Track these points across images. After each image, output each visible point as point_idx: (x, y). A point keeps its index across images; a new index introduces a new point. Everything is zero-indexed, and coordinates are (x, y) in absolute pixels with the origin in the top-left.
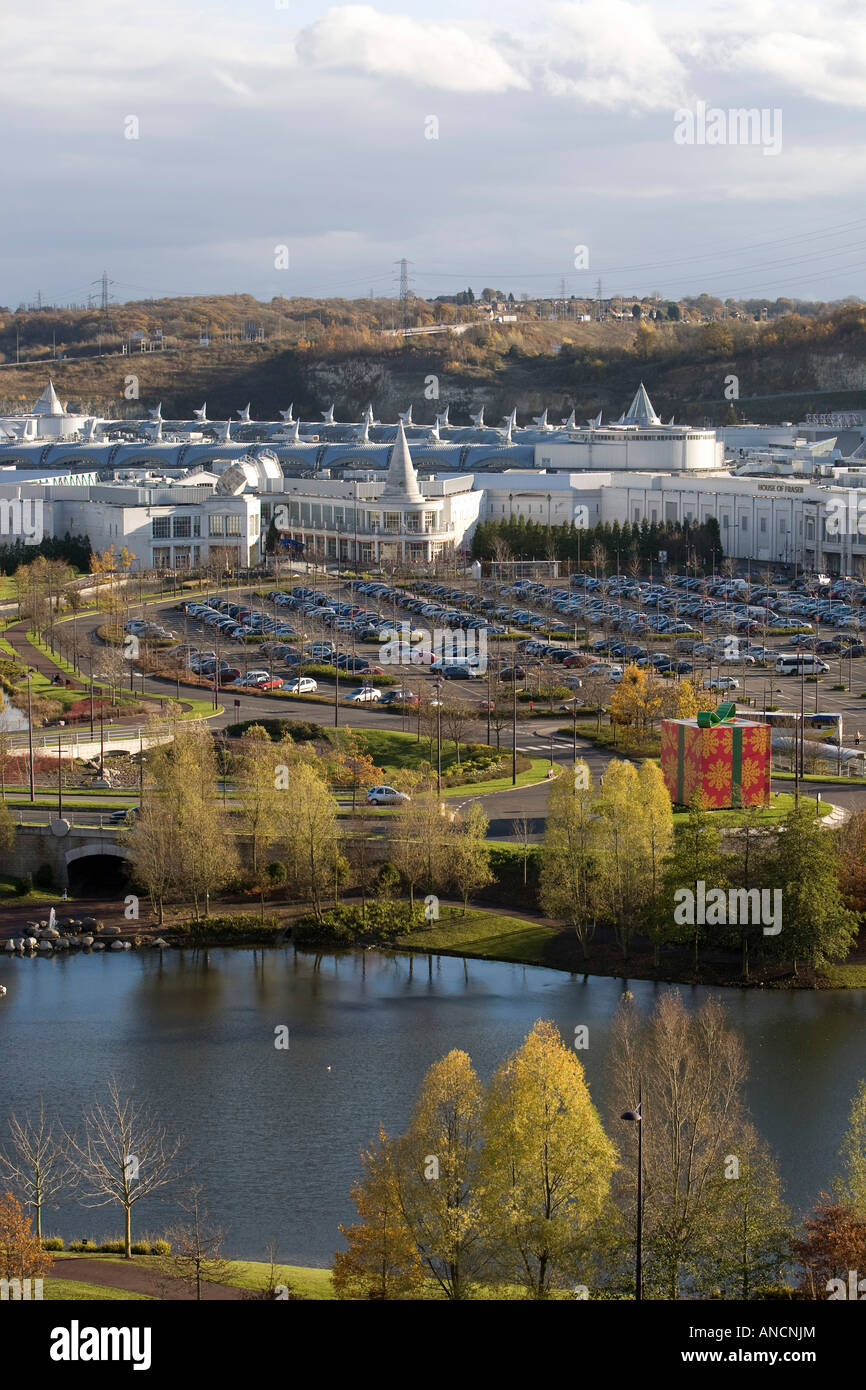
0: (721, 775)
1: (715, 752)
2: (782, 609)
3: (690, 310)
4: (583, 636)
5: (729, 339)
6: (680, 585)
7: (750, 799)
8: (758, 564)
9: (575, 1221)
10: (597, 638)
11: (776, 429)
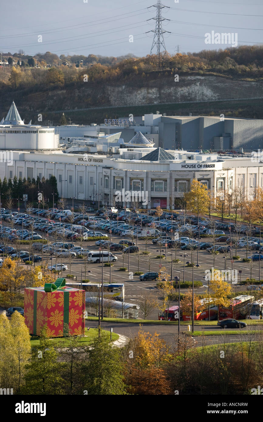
0: (57, 318)
1: (54, 305)
2: (91, 226)
3: (40, 61)
5: (62, 77)
6: (35, 213)
7: (74, 332)
8: (78, 202)
11: (88, 128)
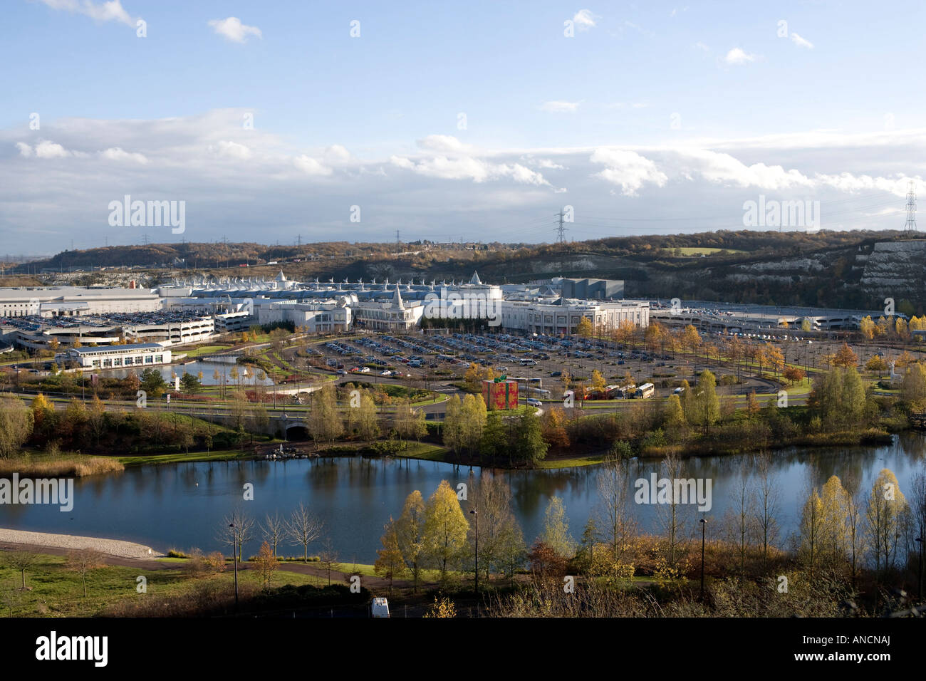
0: (502, 399)
1: (500, 391)
2: (521, 344)
3: (491, 247)
4: (457, 353)
5: (504, 256)
7: (512, 406)
8: (514, 330)
9: (455, 548)
10: (461, 354)
11: (519, 286)
